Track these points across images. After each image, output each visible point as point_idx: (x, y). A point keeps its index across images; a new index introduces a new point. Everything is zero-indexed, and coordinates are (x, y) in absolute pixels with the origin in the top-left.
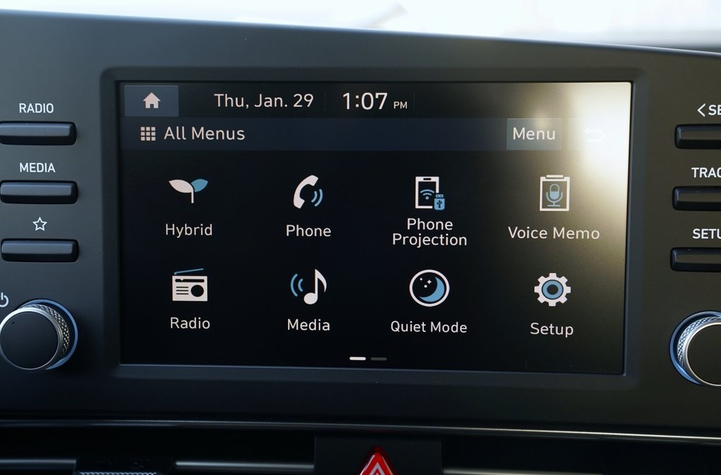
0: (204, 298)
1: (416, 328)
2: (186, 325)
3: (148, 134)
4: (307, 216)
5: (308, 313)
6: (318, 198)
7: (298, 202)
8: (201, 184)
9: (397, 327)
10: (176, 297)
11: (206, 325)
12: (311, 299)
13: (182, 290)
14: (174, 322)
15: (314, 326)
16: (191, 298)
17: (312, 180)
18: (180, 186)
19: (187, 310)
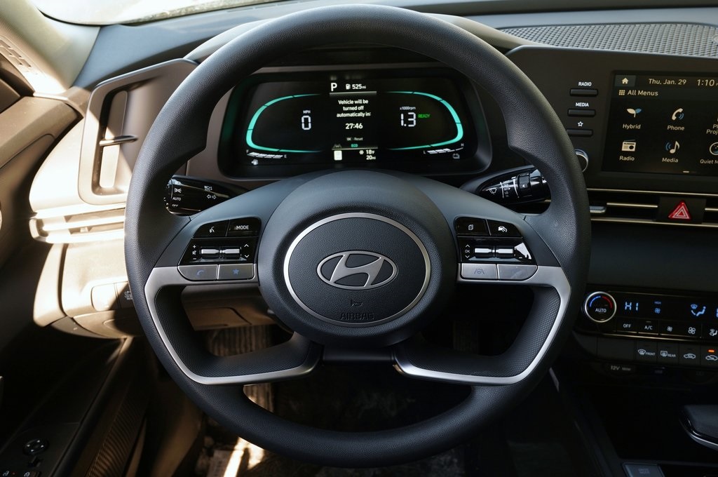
0: (634, 150)
1: (709, 162)
2: (625, 159)
3: (622, 93)
4: (676, 123)
5: (671, 156)
6: (681, 117)
7: (674, 118)
8: (639, 111)
9: (702, 161)
10: (623, 149)
11: (633, 159)
12: (673, 151)
13: (626, 147)
14: (621, 158)
15: (672, 160)
16: (629, 150)
17: (680, 110)
18: (631, 111)
19: (626, 154)
